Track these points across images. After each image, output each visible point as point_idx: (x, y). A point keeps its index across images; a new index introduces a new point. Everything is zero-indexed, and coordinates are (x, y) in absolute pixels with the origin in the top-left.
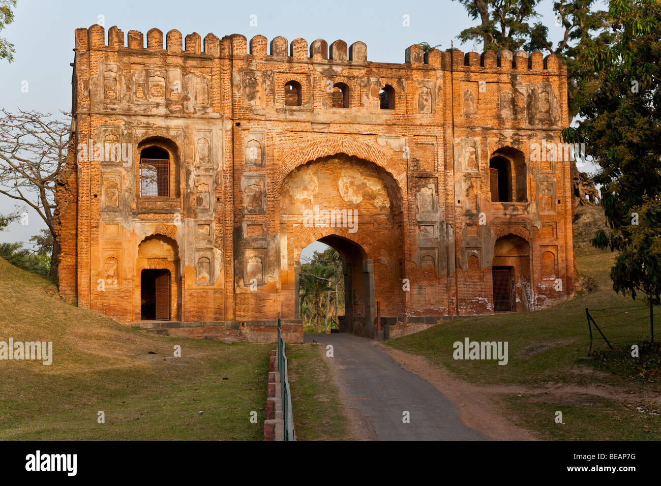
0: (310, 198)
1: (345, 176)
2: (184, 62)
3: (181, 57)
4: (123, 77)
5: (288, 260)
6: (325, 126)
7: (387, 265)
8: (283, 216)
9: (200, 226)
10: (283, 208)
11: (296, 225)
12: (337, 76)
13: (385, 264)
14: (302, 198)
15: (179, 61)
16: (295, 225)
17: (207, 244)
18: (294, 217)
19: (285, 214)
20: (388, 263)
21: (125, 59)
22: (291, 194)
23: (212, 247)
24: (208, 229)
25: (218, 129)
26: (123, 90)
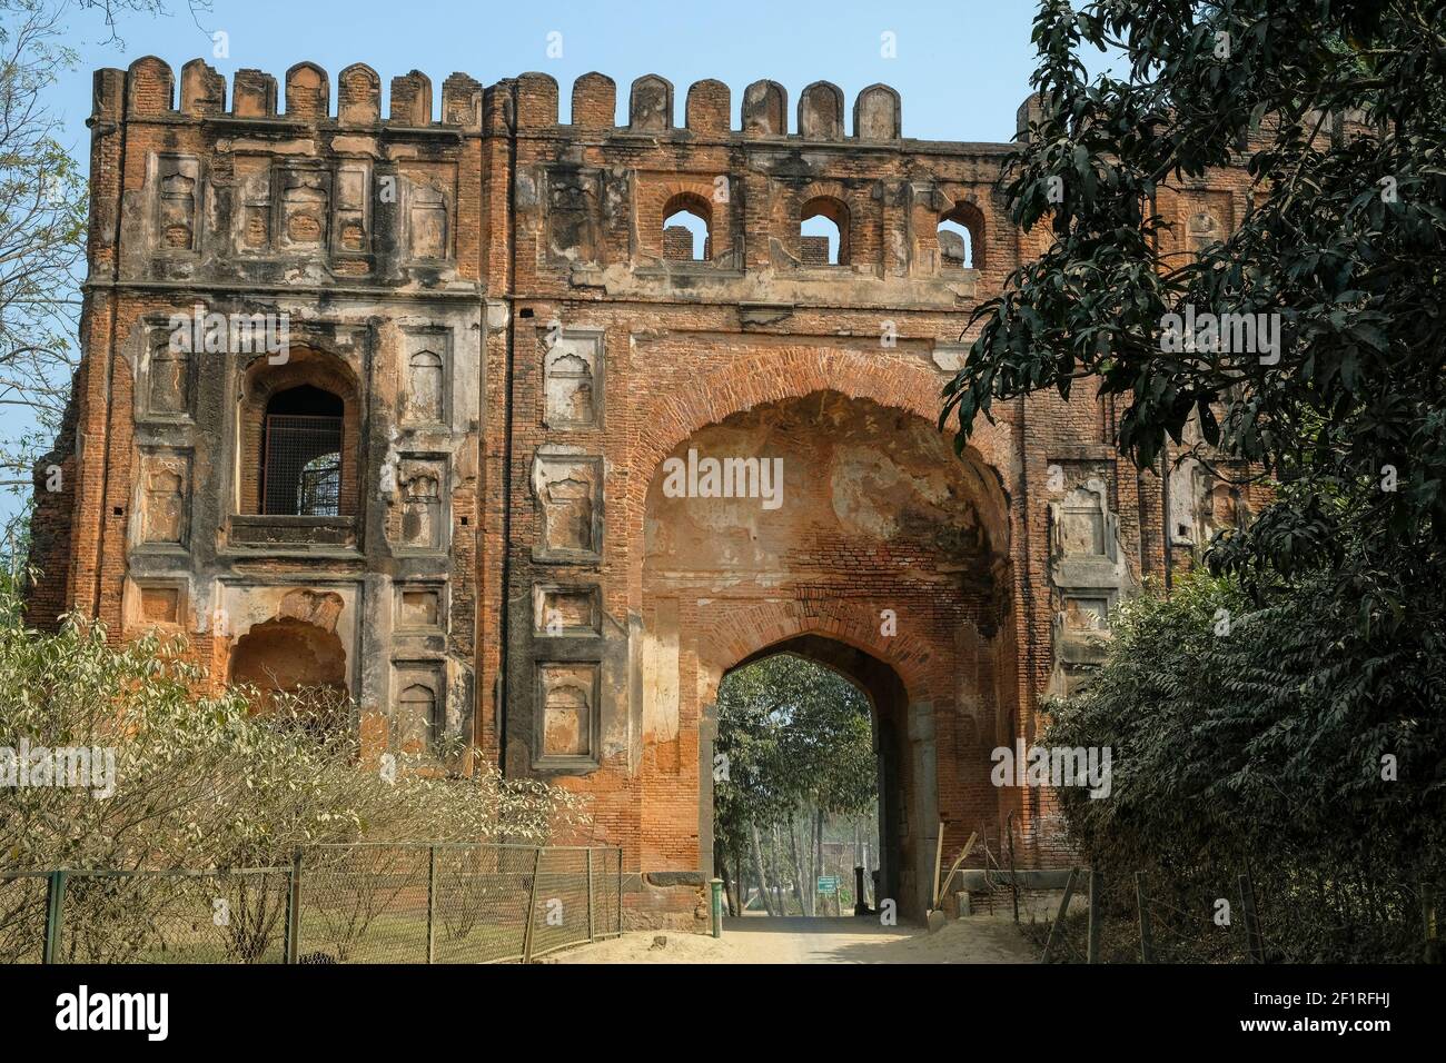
0: (747, 526)
1: (847, 463)
2: (381, 147)
3: (373, 135)
4: (210, 191)
5: (681, 699)
6: (780, 314)
7: (975, 716)
8: (667, 574)
9: (409, 598)
10: (667, 552)
11: (708, 601)
12: (814, 178)
13: (969, 716)
14: (723, 524)
15: (368, 145)
16: (701, 602)
17: (426, 647)
18: (702, 578)
19: (674, 570)
20: (979, 713)
21: (221, 145)
22: (691, 513)
23: (441, 655)
24: (434, 604)
25: (469, 326)
26: (211, 225)
